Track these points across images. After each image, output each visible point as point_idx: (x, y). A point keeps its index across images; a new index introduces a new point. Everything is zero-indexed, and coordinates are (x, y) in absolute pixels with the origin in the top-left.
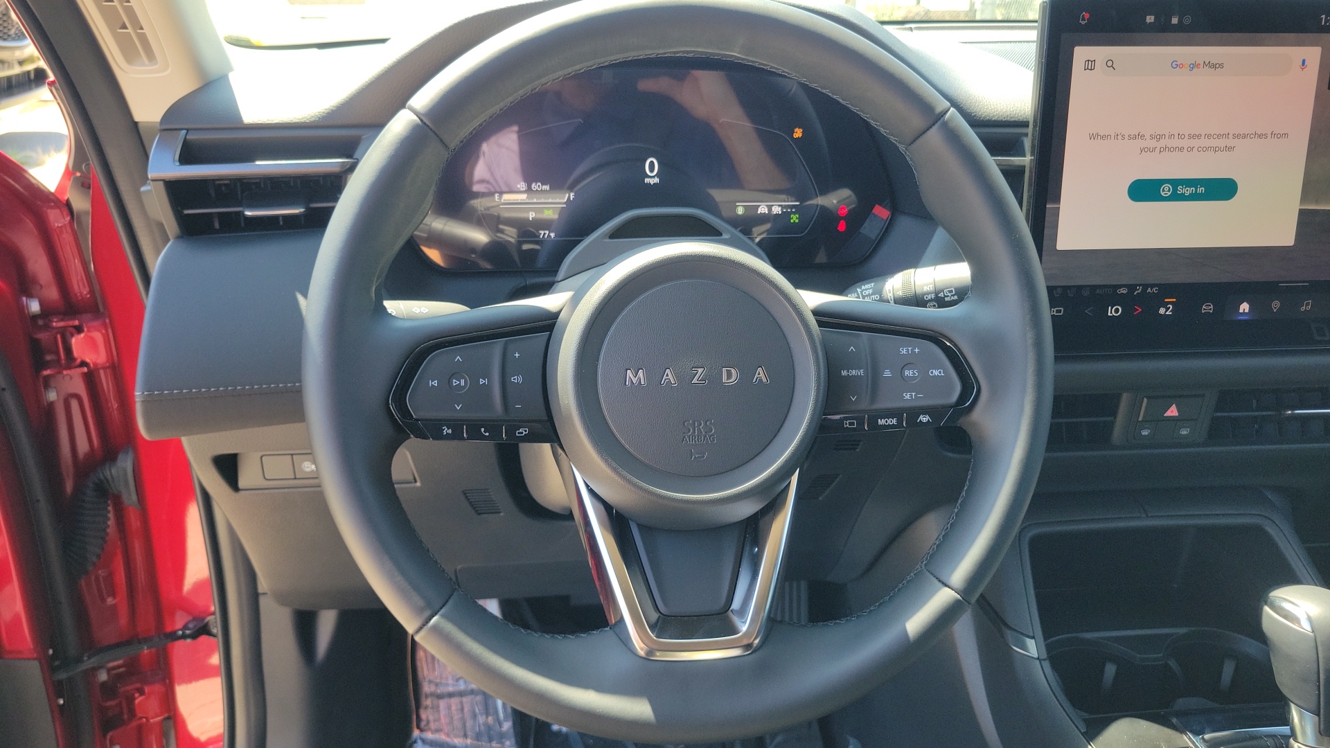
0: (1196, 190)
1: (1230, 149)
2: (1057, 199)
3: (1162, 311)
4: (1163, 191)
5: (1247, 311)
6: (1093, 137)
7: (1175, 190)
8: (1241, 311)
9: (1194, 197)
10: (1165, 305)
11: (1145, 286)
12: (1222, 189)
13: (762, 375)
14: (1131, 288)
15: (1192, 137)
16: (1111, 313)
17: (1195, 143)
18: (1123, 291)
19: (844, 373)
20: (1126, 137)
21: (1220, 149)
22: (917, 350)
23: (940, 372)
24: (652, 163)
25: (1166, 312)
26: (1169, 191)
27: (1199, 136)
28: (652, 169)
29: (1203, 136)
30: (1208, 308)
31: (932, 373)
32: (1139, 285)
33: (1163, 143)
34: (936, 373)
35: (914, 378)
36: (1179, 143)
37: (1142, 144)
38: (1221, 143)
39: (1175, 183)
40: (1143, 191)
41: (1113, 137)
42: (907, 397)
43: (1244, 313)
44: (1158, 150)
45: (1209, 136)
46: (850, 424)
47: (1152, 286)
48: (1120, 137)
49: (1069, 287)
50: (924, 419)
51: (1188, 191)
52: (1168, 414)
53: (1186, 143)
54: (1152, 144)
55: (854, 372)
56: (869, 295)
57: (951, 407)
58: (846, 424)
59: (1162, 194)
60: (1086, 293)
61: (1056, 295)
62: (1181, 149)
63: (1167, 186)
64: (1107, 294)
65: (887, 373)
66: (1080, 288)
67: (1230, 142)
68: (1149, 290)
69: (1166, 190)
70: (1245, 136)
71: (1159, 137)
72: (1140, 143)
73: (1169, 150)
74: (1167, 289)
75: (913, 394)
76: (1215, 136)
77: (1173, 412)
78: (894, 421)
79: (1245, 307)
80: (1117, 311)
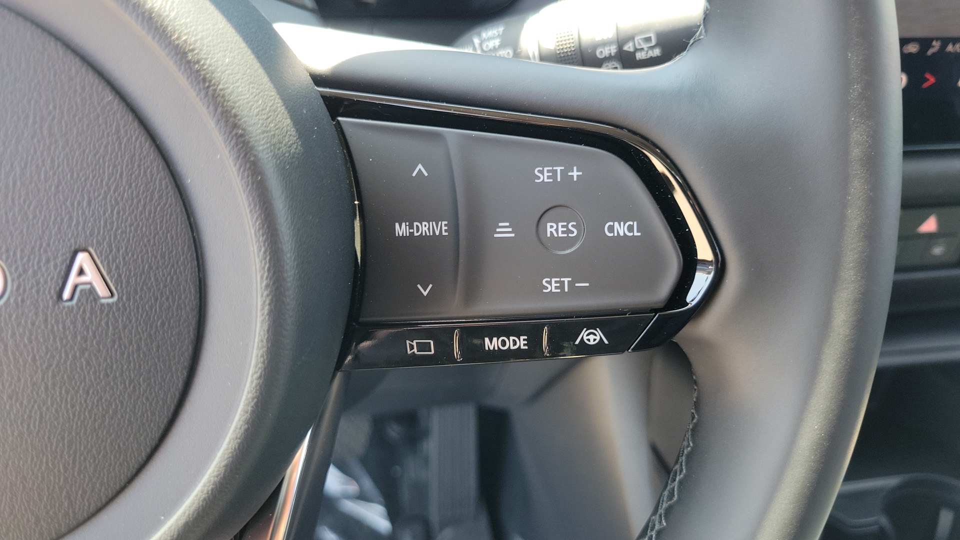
13: (91, 276)
19: (401, 230)
22: (575, 174)
23: (630, 229)
31: (611, 229)
34: (621, 229)
35: (567, 242)
42: (551, 286)
46: (421, 347)
50: (592, 337)
55: (424, 228)
57: (655, 311)
58: (412, 347)
65: (504, 231)
75: (566, 280)
78: (522, 343)
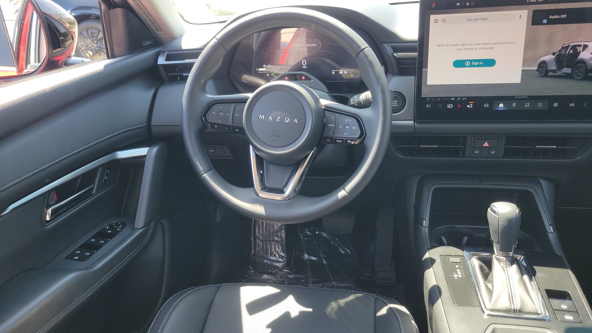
0: (479, 63)
1: (491, 48)
2: (426, 67)
3: (468, 106)
4: (466, 64)
5: (502, 107)
6: (438, 46)
7: (471, 63)
8: (500, 106)
9: (479, 66)
10: (469, 104)
11: (461, 98)
12: (490, 63)
14: (456, 98)
15: (476, 44)
16: (449, 107)
17: (478, 47)
18: (453, 99)
19: (329, 125)
20: (451, 45)
21: (488, 48)
23: (355, 128)
24: (304, 61)
25: (470, 107)
26: (469, 64)
27: (479, 44)
28: (304, 64)
29: (481, 44)
30: (486, 105)
32: (459, 97)
33: (465, 47)
35: (348, 129)
36: (472, 47)
37: (458, 47)
38: (489, 46)
39: (471, 61)
40: (459, 64)
41: (446, 46)
43: (501, 107)
44: (463, 49)
45: (483, 44)
47: (464, 97)
48: (449, 45)
49: (433, 98)
51: (476, 64)
52: (485, 145)
53: (474, 47)
54: (461, 47)
55: (332, 125)
56: (356, 99)
59: (466, 65)
60: (439, 100)
61: (427, 100)
62: (473, 49)
63: (468, 62)
64: (448, 100)
65: (341, 127)
66: (436, 98)
67: (492, 46)
68: (463, 99)
69: (468, 63)
70: (498, 44)
71: (464, 45)
72: (457, 47)
73: (468, 49)
74: (469, 99)
76: (486, 44)
77: (486, 144)
79: (501, 105)
80: (451, 106)
